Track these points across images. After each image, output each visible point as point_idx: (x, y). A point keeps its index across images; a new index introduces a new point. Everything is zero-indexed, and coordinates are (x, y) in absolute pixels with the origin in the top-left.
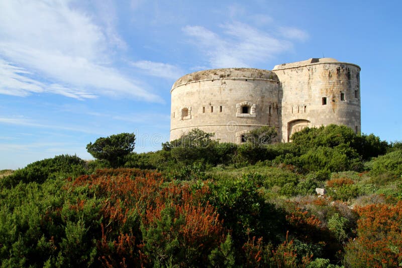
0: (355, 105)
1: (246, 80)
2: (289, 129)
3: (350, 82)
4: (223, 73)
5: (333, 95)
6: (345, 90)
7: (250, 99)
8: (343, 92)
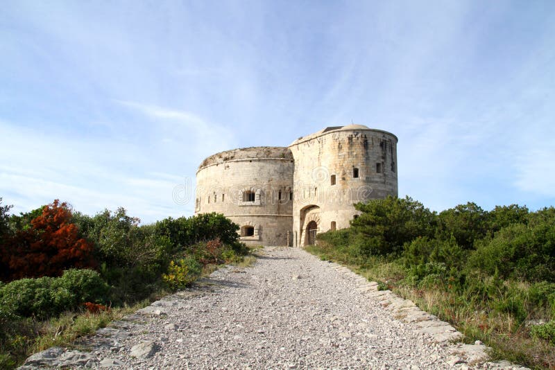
0: (377, 182)
1: (251, 161)
2: (302, 219)
3: (367, 153)
4: (227, 155)
5: (344, 171)
6: (360, 164)
7: (254, 183)
8: (358, 167)
